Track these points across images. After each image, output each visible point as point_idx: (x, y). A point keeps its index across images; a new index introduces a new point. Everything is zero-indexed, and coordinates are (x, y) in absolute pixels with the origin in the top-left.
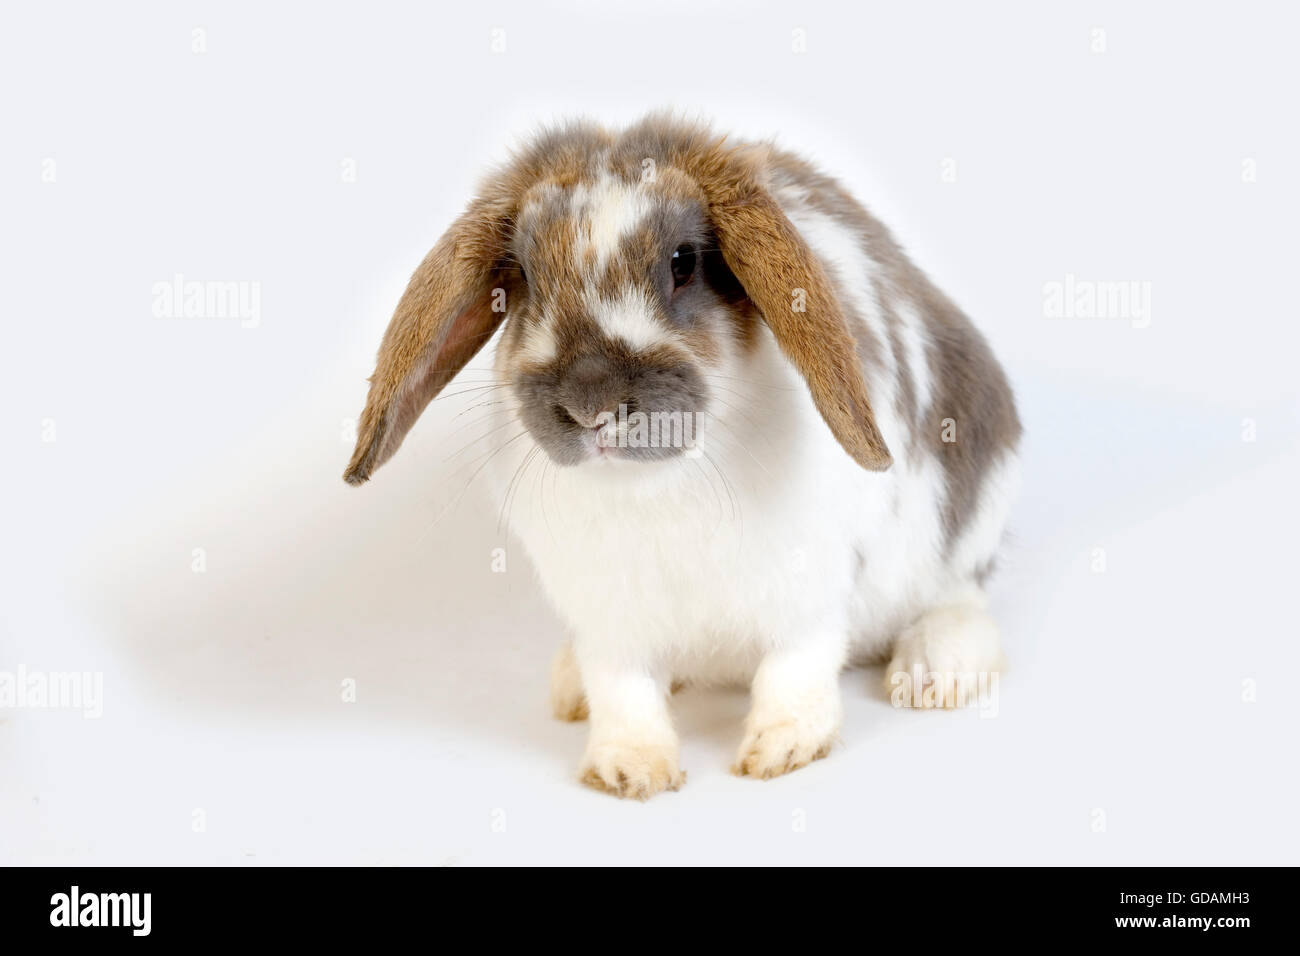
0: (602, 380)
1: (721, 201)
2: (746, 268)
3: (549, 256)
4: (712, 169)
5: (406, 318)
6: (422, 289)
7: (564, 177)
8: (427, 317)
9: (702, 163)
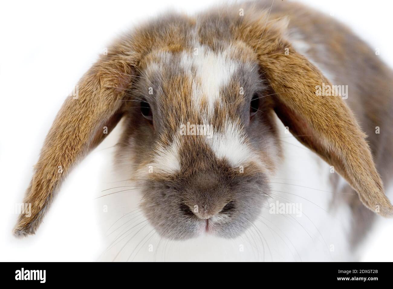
0: (215, 188)
1: (266, 51)
2: (291, 90)
3: (175, 102)
4: (258, 34)
5: (67, 124)
6: (78, 106)
7: (173, 47)
8: (84, 124)
9: (251, 31)
